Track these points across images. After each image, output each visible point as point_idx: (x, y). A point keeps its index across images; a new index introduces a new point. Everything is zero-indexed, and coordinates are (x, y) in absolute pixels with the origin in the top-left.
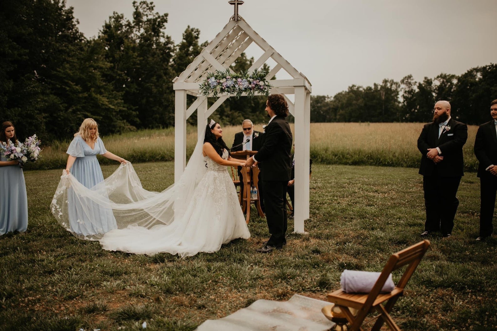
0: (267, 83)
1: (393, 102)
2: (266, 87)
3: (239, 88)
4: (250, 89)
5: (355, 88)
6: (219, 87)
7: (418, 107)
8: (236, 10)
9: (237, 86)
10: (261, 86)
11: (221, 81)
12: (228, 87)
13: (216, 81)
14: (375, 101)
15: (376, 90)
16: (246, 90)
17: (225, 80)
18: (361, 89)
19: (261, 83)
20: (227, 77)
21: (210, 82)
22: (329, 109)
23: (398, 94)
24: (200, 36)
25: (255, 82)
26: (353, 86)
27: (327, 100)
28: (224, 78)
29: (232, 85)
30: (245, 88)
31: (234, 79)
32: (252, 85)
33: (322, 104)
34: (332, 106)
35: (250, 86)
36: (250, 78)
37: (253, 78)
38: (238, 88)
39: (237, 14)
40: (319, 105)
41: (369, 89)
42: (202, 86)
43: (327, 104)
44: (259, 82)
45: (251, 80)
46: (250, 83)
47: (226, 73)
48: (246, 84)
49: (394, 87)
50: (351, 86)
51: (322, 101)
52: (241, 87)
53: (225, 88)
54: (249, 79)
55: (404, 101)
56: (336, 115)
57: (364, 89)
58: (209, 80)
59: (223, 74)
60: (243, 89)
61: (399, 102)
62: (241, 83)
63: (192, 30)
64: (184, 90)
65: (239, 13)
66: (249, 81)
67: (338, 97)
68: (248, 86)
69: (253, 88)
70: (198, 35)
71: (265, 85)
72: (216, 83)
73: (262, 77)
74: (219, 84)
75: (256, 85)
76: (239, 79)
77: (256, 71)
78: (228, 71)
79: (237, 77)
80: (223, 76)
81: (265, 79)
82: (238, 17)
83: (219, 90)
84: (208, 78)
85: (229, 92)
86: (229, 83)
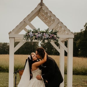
0: (57, 36)
1: (36, 46)
2: (57, 38)
4: (49, 38)
6: (34, 37)
7: (47, 49)
9: (43, 37)
10: (54, 37)
11: (36, 34)
12: (39, 37)
14: (29, 46)
16: (47, 39)
17: (37, 33)
19: (55, 36)
20: (38, 32)
21: (30, 34)
23: (38, 43)
25: (52, 35)
31: (42, 34)
33: (6, 47)
35: (50, 37)
37: (51, 34)
40: (5, 47)
42: (25, 36)
45: (50, 34)
46: (50, 35)
48: (48, 36)
51: (6, 45)
52: (45, 37)
53: (37, 38)
54: (49, 34)
55: (41, 46)
59: (36, 31)
60: (46, 38)
61: (39, 47)
66: (49, 35)
69: (51, 38)
71: (57, 37)
73: (55, 33)
74: (34, 35)
75: (53, 37)
76: (44, 34)
77: (53, 30)
78: (39, 29)
79: (43, 32)
80: (36, 32)
81: (56, 34)
82: (43, 4)
83: (34, 38)
84: (28, 32)
85: (39, 39)
86: (40, 35)
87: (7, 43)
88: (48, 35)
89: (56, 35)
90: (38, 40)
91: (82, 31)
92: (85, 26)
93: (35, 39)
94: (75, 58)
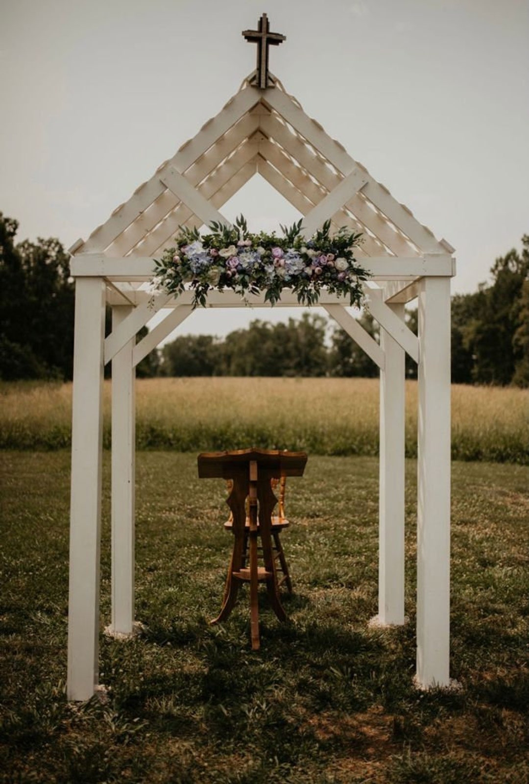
0: (355, 265)
1: (316, 347)
2: (354, 278)
3: (276, 276)
4: (308, 278)
5: (260, 325)
6: (215, 271)
8: (263, 59)
9: (270, 269)
10: (338, 272)
11: (224, 253)
12: (242, 272)
13: (208, 254)
14: (290, 344)
15: (293, 329)
16: (294, 280)
17: (233, 250)
18: (269, 327)
19: (342, 263)
20: (241, 243)
21: (190, 255)
22: (220, 356)
23: (324, 335)
24: (17, 231)
25: (323, 260)
26: (257, 321)
27: (215, 342)
28: (232, 243)
29: (257, 266)
30: (293, 276)
31: (261, 250)
32: (313, 267)
33: (207, 349)
34: (223, 351)
35: (308, 271)
36: (308, 247)
37: (316, 249)
38: (273, 275)
39: (267, 70)
40: (203, 349)
41: (281, 326)
42: (163, 267)
43: (217, 348)
44: (335, 259)
45: (311, 252)
46: (308, 261)
47: (238, 230)
48: (297, 266)
49: (318, 324)
50: (253, 320)
52: (281, 272)
53: (234, 274)
54: (304, 250)
55: (334, 346)
56: (229, 366)
57: (273, 326)
58: (187, 248)
59: (227, 234)
60: (287, 278)
61: (326, 348)
62: (282, 262)
63: (7, 220)
64: (104, 278)
65: (270, 69)
66: (305, 256)
67: (233, 338)
68: (303, 270)
69: (315, 277)
70: (15, 229)
71: (351, 269)
72: (208, 258)
73: (343, 248)
74: (218, 260)
75: (326, 268)
76: (277, 251)
77: (326, 227)
78: (242, 223)
79: (269, 243)
80: (229, 240)
81: (350, 253)
82: (268, 77)
83: (217, 280)
84: (182, 244)
85: (245, 285)
86: (247, 259)
87: (210, 338)
88: (299, 261)
89: (348, 256)
90: (239, 288)
91: (485, 288)
92: (493, 271)
93: (220, 286)
94: (466, 391)
